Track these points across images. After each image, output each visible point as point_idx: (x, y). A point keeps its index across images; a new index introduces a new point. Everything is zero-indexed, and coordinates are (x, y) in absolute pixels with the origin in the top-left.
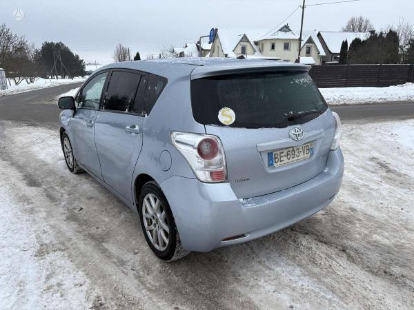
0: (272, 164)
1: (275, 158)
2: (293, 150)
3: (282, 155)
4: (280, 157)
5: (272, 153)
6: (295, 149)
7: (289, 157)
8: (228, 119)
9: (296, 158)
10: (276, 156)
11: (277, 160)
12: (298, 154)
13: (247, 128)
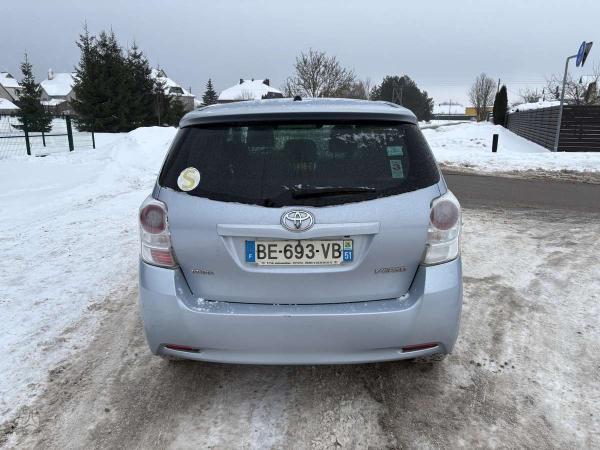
0: (253, 260)
1: (259, 251)
2: (299, 245)
3: (272, 248)
4: (270, 252)
5: (253, 243)
6: (304, 244)
7: (288, 254)
8: (189, 183)
9: (304, 259)
10: (261, 248)
11: (262, 255)
12: (310, 254)
13: (211, 198)
